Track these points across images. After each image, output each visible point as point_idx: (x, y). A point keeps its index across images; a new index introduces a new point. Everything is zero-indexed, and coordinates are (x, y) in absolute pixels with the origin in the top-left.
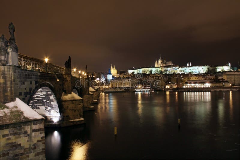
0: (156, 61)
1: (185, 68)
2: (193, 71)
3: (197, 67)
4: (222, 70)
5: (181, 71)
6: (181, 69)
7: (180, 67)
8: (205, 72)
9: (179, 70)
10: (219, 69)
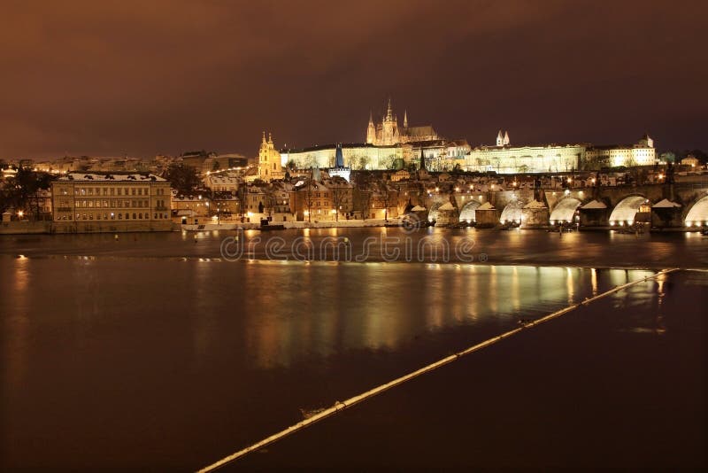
0: (371, 124)
1: (495, 153)
2: (527, 161)
3: (539, 150)
4: (629, 162)
5: (480, 162)
6: (477, 154)
7: (473, 149)
8: (569, 168)
9: (472, 160)
10: (618, 158)
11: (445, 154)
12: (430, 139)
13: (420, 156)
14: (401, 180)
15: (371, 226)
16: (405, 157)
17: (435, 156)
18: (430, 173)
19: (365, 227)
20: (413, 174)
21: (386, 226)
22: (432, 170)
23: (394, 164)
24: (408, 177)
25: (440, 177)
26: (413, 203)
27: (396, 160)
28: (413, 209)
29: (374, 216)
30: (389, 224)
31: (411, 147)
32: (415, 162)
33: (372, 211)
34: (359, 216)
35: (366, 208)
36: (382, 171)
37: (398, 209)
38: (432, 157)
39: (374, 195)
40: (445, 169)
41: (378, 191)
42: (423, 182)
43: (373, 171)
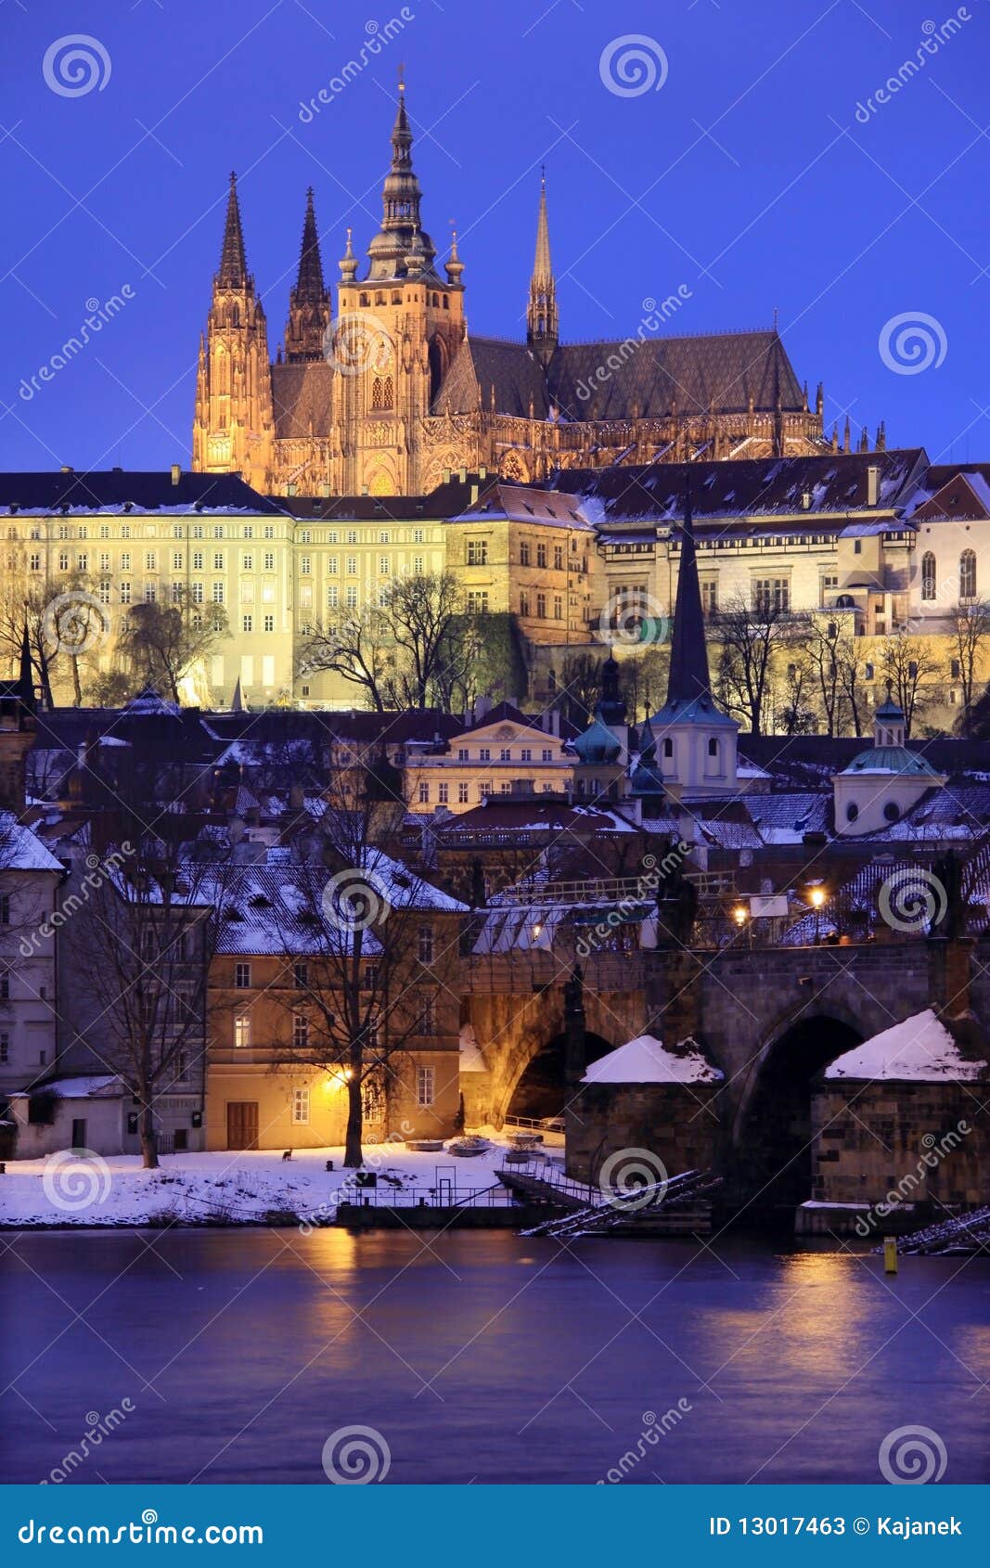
11: (888, 581)
12: (755, 445)
13: (662, 599)
14: (495, 806)
15: (220, 1222)
16: (530, 605)
17: (804, 595)
18: (753, 747)
19: (163, 1222)
20: (604, 756)
21: (352, 1218)
22: (772, 727)
23: (435, 664)
24: (554, 781)
25: (843, 795)
26: (600, 1015)
27: (450, 623)
28: (600, 1072)
29: (242, 1131)
30: (381, 1198)
31: (590, 511)
32: (623, 649)
33: (228, 1085)
34: (107, 1120)
35: (174, 1056)
36: (322, 726)
37: (469, 1063)
38: (771, 604)
39: (255, 938)
40: (888, 713)
41: (291, 898)
42: (693, 828)
43: (243, 724)
